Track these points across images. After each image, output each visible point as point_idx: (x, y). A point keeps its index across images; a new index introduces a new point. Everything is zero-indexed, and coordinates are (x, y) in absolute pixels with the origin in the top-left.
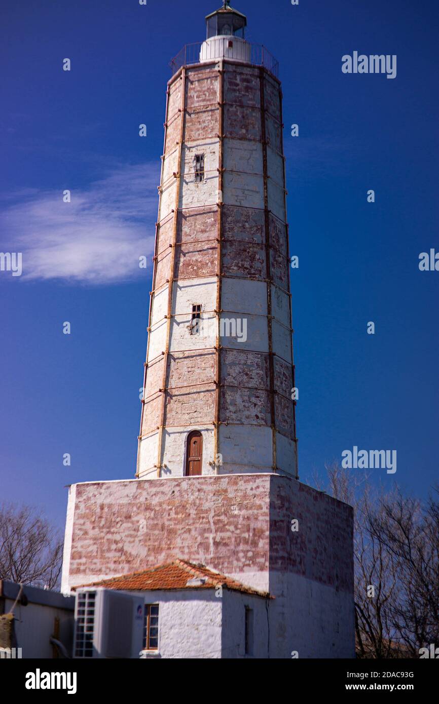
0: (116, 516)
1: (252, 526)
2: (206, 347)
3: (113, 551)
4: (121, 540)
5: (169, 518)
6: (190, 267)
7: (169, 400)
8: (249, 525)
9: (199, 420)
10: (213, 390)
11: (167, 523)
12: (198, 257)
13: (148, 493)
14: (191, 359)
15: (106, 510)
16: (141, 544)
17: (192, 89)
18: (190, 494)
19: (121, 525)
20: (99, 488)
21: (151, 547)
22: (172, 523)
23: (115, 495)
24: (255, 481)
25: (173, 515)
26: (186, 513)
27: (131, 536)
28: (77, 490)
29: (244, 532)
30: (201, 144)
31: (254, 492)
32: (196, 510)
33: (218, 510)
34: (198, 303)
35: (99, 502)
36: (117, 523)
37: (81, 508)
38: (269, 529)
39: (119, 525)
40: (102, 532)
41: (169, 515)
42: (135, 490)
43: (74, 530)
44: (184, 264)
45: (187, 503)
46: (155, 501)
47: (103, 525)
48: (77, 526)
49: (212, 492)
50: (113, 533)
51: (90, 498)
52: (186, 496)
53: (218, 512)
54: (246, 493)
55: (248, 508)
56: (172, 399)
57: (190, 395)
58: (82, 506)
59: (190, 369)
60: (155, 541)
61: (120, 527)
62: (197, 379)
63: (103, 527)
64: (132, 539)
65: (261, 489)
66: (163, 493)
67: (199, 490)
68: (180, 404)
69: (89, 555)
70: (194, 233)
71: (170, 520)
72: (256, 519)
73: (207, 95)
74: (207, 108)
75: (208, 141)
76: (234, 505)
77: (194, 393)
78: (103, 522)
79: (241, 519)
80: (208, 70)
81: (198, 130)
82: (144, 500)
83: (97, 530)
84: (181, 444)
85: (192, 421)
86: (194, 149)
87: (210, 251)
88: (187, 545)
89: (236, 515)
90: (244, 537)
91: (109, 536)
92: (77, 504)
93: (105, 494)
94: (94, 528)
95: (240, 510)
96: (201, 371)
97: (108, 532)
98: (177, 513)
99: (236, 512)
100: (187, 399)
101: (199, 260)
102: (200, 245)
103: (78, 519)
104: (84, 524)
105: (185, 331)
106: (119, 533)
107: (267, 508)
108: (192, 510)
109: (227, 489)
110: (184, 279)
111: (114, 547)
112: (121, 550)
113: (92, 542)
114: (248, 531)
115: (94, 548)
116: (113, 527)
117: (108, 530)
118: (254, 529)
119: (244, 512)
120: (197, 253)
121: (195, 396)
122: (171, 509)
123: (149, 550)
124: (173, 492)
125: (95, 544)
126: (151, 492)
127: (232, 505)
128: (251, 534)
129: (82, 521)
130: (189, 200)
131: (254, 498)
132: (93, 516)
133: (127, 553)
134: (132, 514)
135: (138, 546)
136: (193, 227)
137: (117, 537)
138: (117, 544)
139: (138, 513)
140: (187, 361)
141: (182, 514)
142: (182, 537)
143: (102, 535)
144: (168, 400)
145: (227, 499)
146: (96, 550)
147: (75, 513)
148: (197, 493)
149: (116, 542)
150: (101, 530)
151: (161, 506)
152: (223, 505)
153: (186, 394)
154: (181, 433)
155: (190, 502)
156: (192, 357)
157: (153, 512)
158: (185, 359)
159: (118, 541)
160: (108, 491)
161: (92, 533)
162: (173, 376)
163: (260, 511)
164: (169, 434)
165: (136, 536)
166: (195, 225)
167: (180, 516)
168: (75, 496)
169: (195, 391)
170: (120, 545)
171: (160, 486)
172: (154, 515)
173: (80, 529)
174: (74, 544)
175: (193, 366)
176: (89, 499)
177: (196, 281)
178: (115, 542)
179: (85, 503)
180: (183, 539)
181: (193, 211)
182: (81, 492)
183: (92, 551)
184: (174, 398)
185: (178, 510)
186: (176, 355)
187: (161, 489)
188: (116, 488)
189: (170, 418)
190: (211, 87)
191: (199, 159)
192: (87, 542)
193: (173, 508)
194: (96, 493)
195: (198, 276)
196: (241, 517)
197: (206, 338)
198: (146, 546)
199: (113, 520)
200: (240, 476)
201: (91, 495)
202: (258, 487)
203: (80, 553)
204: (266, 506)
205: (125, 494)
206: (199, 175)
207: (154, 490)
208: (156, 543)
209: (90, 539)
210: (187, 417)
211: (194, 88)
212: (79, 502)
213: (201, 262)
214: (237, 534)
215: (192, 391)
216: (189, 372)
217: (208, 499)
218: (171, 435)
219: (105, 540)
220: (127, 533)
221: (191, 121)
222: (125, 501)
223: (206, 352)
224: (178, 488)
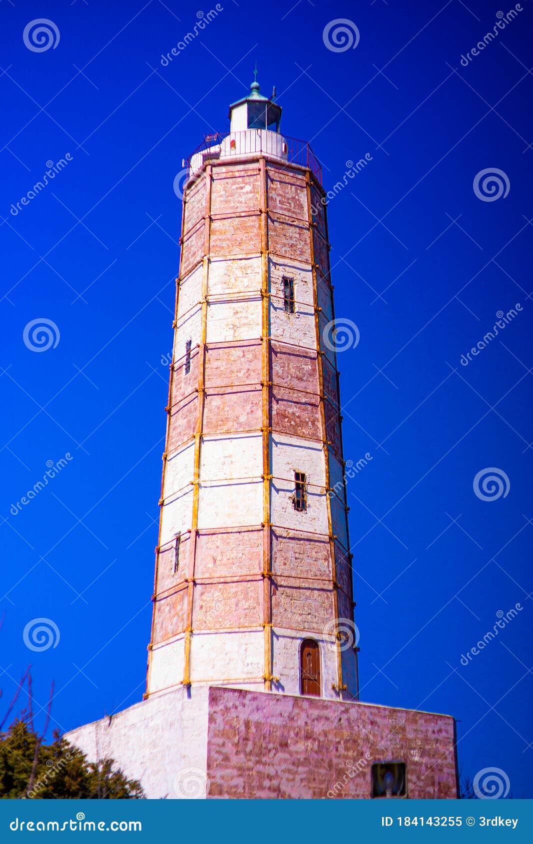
0: (267, 740)
1: (436, 778)
2: (315, 530)
3: (266, 790)
4: (276, 775)
5: (338, 754)
6: (286, 420)
7: (274, 590)
8: (433, 777)
9: (315, 625)
10: (330, 591)
11: (335, 761)
12: (293, 409)
13: (308, 716)
14: (299, 542)
15: (253, 730)
16: (303, 784)
17: (273, 189)
18: (361, 727)
19: (275, 754)
20: (241, 697)
21: (317, 790)
22: (340, 761)
23: (265, 711)
24: (437, 724)
25: (342, 751)
26: (358, 751)
27: (289, 771)
28: (211, 695)
29: (428, 785)
30: (289, 264)
31: (436, 736)
32: (370, 748)
33: (396, 752)
34: (301, 470)
35: (243, 717)
36: (270, 751)
37: (218, 721)
38: (455, 784)
39: (272, 754)
40: (249, 760)
41: (337, 750)
42: (290, 709)
43: (209, 752)
44: (277, 413)
45: (359, 737)
46: (319, 728)
47: (251, 751)
48: (213, 747)
49: (387, 728)
50: (265, 764)
51: (230, 709)
52: (356, 728)
53: (396, 755)
54: (427, 736)
55: (431, 755)
56: (278, 590)
57: (301, 591)
58: (219, 719)
59: (297, 555)
60: (322, 782)
61: (273, 757)
62: (307, 571)
63: (251, 753)
64: (291, 777)
65: (444, 734)
66: (327, 719)
67: (372, 723)
68: (288, 600)
69: (233, 790)
70: (288, 377)
71: (339, 757)
72: (441, 770)
73: (292, 205)
74: (293, 221)
75: (297, 264)
76: (414, 749)
77: (306, 588)
78: (249, 747)
79: (423, 768)
80: (291, 174)
81: (284, 245)
82: (303, 724)
83: (242, 756)
84: (295, 654)
85: (306, 625)
86: (281, 267)
87: (309, 407)
88: (362, 793)
89: (417, 762)
90: (429, 792)
91: (260, 767)
92: (212, 715)
93: (251, 708)
94: (237, 753)
95: (422, 756)
96: (312, 562)
97: (258, 762)
98: (347, 749)
99: (416, 759)
100: (298, 594)
101: (297, 414)
102: (295, 395)
103: (215, 736)
104: (224, 745)
105: (288, 503)
106: (273, 765)
107: (452, 758)
108: (365, 748)
109: (405, 727)
110: (281, 432)
111: (266, 783)
112: (277, 790)
113: (235, 772)
114: (433, 784)
115: (240, 781)
116: (264, 755)
117: (257, 759)
118: (439, 784)
119: (425, 760)
120: (293, 404)
121: (308, 593)
122: (339, 743)
123: (314, 793)
124: (340, 720)
125: (240, 776)
126: (311, 715)
127: (411, 749)
128: (436, 790)
129: (220, 741)
130: (278, 331)
131: (436, 744)
132: (235, 735)
133: (285, 794)
134: (289, 742)
135: (299, 786)
136: (286, 368)
137: (271, 771)
138: (270, 780)
139: (297, 742)
140: (292, 544)
141: (354, 752)
142: (356, 782)
143: (250, 764)
144: (272, 589)
145: (405, 739)
146: (243, 784)
147: (209, 727)
148: (370, 727)
149: (270, 778)
150: (248, 758)
151: (326, 736)
152: (402, 747)
153: (296, 588)
154: (293, 638)
155: (362, 736)
156: (300, 539)
157: (317, 742)
158: (290, 541)
159: (273, 776)
160: (255, 704)
161: (235, 760)
162: (276, 558)
163: (444, 762)
164: (278, 637)
165: (296, 772)
166: (288, 366)
167: (350, 753)
168: (207, 703)
169: (307, 586)
170: (275, 782)
171: (323, 709)
172: (319, 747)
173: (219, 752)
174: (211, 772)
175: (302, 552)
176: (227, 709)
177: (294, 441)
178: (268, 777)
179: (223, 715)
180: (357, 785)
181: (286, 347)
182: (217, 699)
183: (236, 786)
184: (279, 588)
185: (348, 745)
186: (278, 531)
187: (326, 713)
188: (265, 701)
189: (277, 616)
190: (297, 197)
191: (288, 283)
192: (228, 772)
193: (342, 742)
194: (237, 703)
195: (296, 434)
196: (423, 765)
197: (314, 519)
198: (310, 788)
199: (264, 745)
200: (419, 713)
201: (230, 704)
202: (440, 731)
203: (221, 786)
204: (451, 756)
205: (278, 712)
206: (289, 304)
207: (315, 713)
208: (323, 786)
209: (234, 767)
210: (299, 619)
211: (275, 189)
212: (214, 712)
213: (299, 417)
214: (421, 787)
215: (303, 585)
216: (296, 558)
217: (384, 737)
218: (279, 638)
219: (254, 773)
220: (284, 766)
221: (275, 230)
222: (277, 721)
223: (316, 537)
224: (344, 717)
